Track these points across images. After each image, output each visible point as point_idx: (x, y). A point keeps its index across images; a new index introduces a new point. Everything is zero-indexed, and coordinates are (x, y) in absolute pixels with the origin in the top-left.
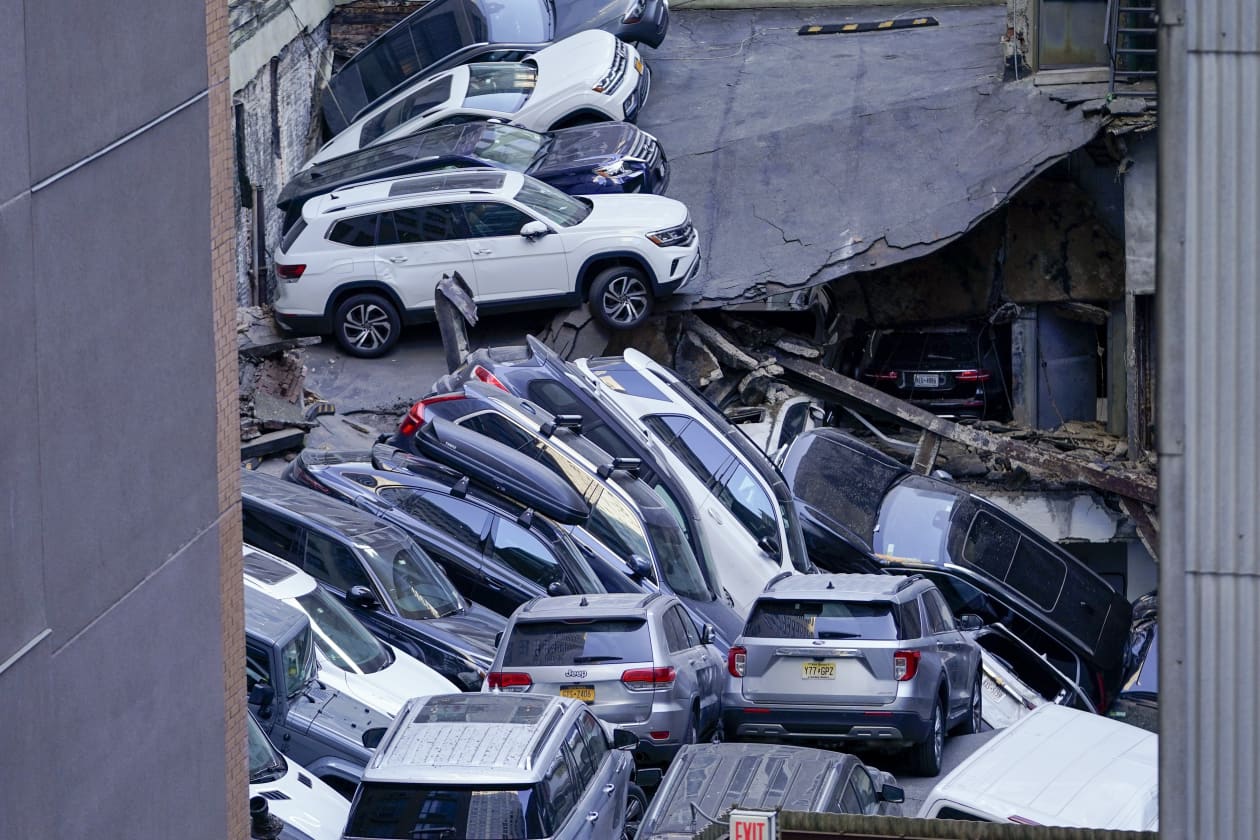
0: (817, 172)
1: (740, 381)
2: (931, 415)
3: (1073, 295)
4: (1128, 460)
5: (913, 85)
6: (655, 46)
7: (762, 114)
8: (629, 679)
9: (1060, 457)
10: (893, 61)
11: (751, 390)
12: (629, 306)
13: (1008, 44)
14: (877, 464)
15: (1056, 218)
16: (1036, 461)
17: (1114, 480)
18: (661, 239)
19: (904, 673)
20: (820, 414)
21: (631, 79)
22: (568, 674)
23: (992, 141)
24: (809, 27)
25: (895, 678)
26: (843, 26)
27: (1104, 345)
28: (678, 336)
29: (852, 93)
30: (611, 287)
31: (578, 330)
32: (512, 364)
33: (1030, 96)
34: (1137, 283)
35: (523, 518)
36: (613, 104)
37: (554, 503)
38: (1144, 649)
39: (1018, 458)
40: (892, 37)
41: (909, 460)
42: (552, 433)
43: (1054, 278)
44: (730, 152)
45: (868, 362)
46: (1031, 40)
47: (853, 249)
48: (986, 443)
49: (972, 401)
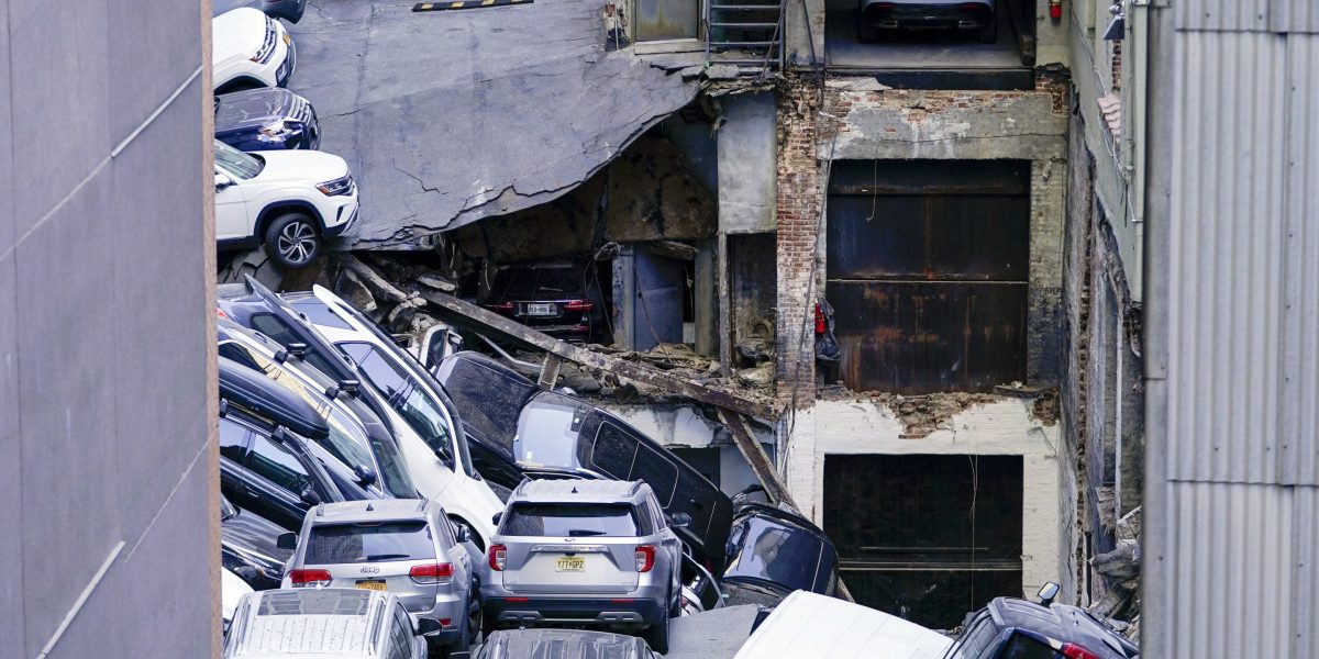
0: (447, 130)
1: (390, 312)
2: (554, 340)
3: (667, 235)
4: (721, 376)
5: (526, 55)
6: (295, 21)
7: (392, 80)
8: (416, 574)
9: (667, 374)
10: (501, 34)
11: (399, 319)
12: (301, 248)
13: (609, 19)
14: (515, 382)
15: (652, 169)
16: (644, 379)
17: (714, 394)
18: (330, 189)
19: (644, 566)
20: (458, 339)
21: (281, 51)
22: (363, 570)
23: (602, 103)
24: (422, 4)
25: (637, 570)
26: (452, 3)
27: (692, 278)
28: (337, 273)
29: (470, 62)
30: (286, 230)
31: (256, 269)
32: (238, 299)
33: (632, 64)
34: (729, 224)
35: (275, 434)
36: (267, 72)
37: (302, 421)
38: (742, 540)
39: (630, 376)
40: (495, 13)
41: (535, 378)
42: (285, 360)
43: (650, 221)
44: (368, 114)
45: (485, 295)
46: (630, 16)
47: (486, 197)
48: (602, 363)
49: (577, 327)
